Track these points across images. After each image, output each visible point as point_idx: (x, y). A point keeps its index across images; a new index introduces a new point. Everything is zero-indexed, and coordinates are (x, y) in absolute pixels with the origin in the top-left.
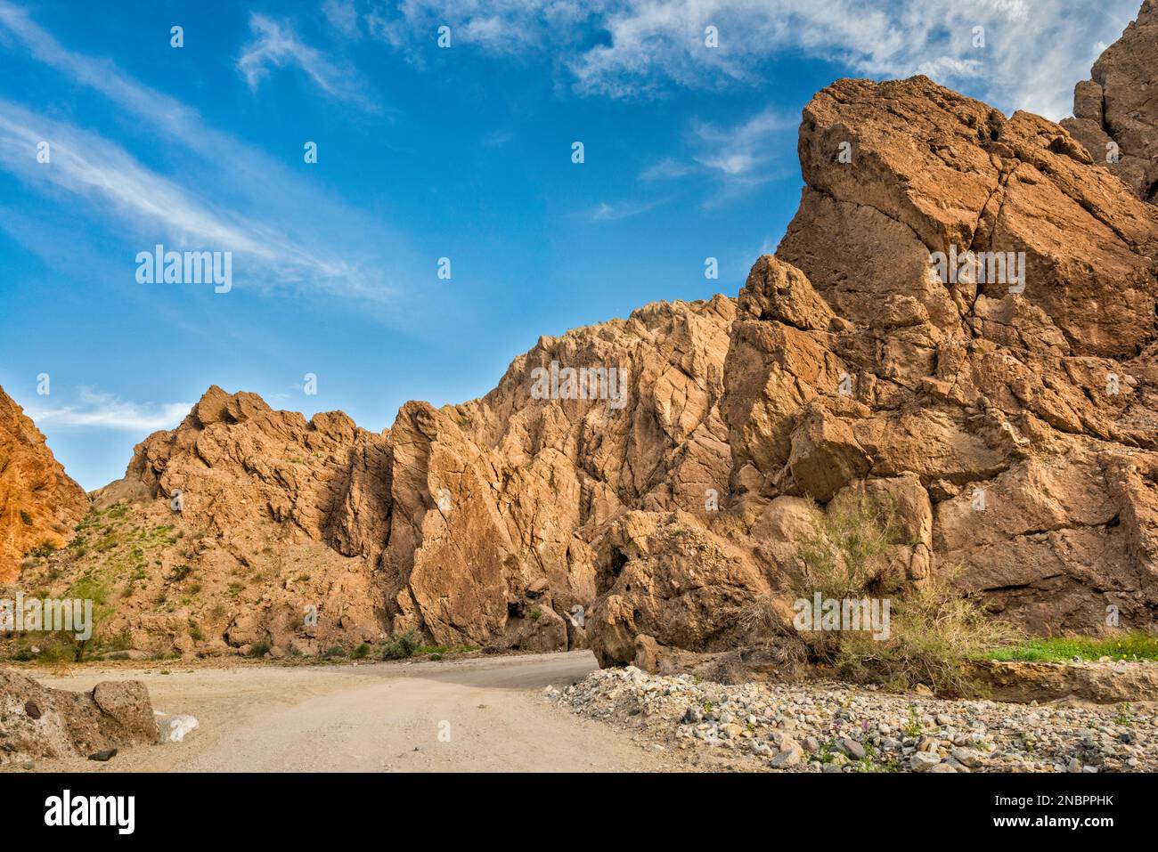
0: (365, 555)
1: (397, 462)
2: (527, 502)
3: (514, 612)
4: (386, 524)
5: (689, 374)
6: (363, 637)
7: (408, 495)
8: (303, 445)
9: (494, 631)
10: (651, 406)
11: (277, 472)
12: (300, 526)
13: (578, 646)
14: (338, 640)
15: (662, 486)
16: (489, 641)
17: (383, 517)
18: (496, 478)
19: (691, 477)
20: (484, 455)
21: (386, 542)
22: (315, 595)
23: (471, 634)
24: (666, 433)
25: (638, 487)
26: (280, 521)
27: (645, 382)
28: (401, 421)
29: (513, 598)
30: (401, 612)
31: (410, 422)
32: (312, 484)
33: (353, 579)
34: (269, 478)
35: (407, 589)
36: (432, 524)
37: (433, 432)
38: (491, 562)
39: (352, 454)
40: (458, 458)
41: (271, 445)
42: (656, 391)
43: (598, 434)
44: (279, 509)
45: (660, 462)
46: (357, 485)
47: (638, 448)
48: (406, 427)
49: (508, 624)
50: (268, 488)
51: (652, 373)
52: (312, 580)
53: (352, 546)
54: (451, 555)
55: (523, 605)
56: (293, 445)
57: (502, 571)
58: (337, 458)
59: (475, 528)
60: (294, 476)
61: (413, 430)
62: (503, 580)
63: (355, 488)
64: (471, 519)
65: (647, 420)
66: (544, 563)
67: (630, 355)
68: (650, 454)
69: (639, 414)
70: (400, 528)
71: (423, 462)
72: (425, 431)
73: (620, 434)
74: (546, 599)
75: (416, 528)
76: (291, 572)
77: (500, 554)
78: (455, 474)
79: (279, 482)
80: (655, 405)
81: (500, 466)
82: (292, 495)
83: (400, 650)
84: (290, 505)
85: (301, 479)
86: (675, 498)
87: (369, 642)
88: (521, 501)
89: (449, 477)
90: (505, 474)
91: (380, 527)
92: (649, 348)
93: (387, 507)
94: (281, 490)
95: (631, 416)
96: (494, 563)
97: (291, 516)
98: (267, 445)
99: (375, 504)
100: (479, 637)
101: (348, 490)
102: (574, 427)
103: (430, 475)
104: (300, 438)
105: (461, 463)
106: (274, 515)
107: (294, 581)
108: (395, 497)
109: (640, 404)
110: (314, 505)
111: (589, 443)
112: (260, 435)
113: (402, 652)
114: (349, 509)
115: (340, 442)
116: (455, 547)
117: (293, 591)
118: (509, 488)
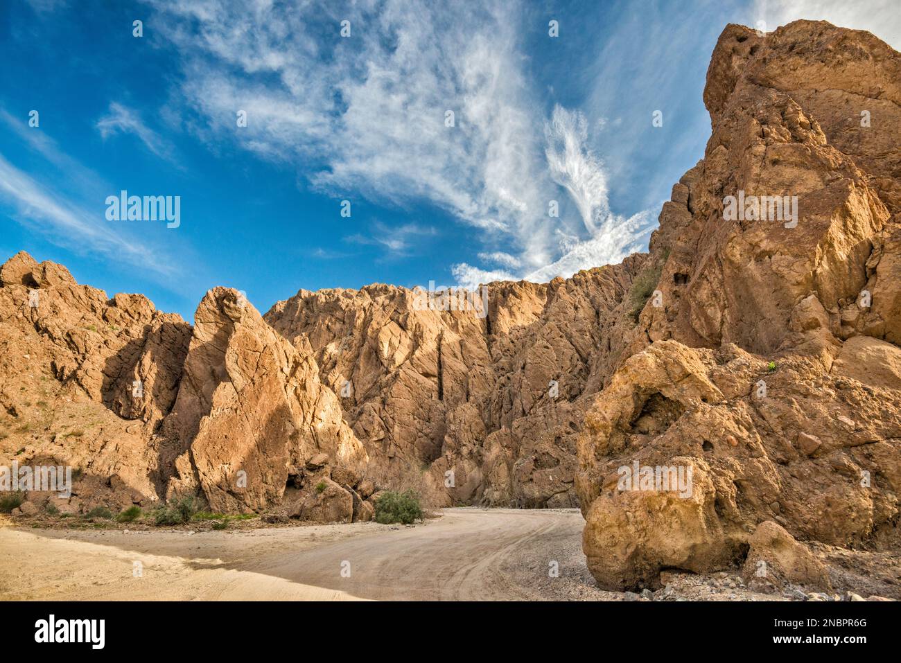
0: (146, 420)
1: (195, 338)
2: (313, 386)
3: (293, 483)
4: (171, 394)
5: (403, 327)
6: (133, 498)
7: (200, 369)
8: (101, 317)
9: (271, 501)
10: (374, 345)
11: (68, 335)
12: (82, 386)
13: (361, 518)
14: (104, 500)
15: (378, 399)
16: (265, 510)
17: (170, 387)
18: (286, 364)
19: (399, 394)
20: (280, 343)
21: (169, 410)
22: (86, 451)
23: (248, 502)
24: (382, 364)
25: (357, 398)
26: (61, 380)
27: (373, 328)
28: (207, 302)
29: (293, 470)
30: (178, 477)
31: (215, 304)
32: (102, 350)
33: (130, 440)
34: (59, 339)
35: (187, 454)
36: (223, 395)
37: (237, 315)
38: (277, 435)
39: (148, 330)
40: (259, 340)
41: (68, 311)
42: (381, 335)
43: (333, 359)
44: (63, 369)
45: (375, 383)
46: (149, 354)
47: (361, 372)
48: (212, 308)
49: (285, 494)
50: (57, 348)
51: (378, 323)
52: (84, 437)
53: (133, 410)
54: (239, 425)
55: (303, 477)
56: (90, 315)
57: (286, 444)
58: (131, 331)
59: (266, 402)
60: (85, 341)
61: (217, 311)
62: (287, 451)
63: (146, 357)
64: (264, 395)
65: (370, 354)
66: (319, 441)
67: (364, 309)
68: (369, 377)
69: (365, 349)
70: (186, 397)
71: (222, 341)
72: (229, 314)
73: (350, 361)
74: (326, 472)
75: (203, 399)
76: (63, 427)
77: (287, 428)
78: (254, 353)
79: (68, 344)
80: (377, 343)
81: (292, 354)
82: (80, 358)
83: (178, 516)
84: (75, 366)
85: (92, 345)
86: (386, 407)
87: (138, 503)
88: (307, 385)
89: (248, 354)
90: (295, 362)
91: (166, 395)
92: (378, 307)
93: (175, 377)
94: (70, 352)
95: (358, 350)
96: (280, 436)
97: (74, 375)
98: (64, 311)
99: (165, 374)
100: (256, 505)
101: (139, 359)
102: (316, 352)
103: (229, 351)
104: (99, 311)
105: (260, 344)
106: (57, 373)
107: (64, 436)
108: (187, 369)
109: (366, 342)
110: (101, 369)
111: (326, 365)
112: (59, 302)
113: (181, 518)
114: (137, 376)
115: (137, 320)
116: (244, 418)
117: (62, 445)
118: (297, 373)
